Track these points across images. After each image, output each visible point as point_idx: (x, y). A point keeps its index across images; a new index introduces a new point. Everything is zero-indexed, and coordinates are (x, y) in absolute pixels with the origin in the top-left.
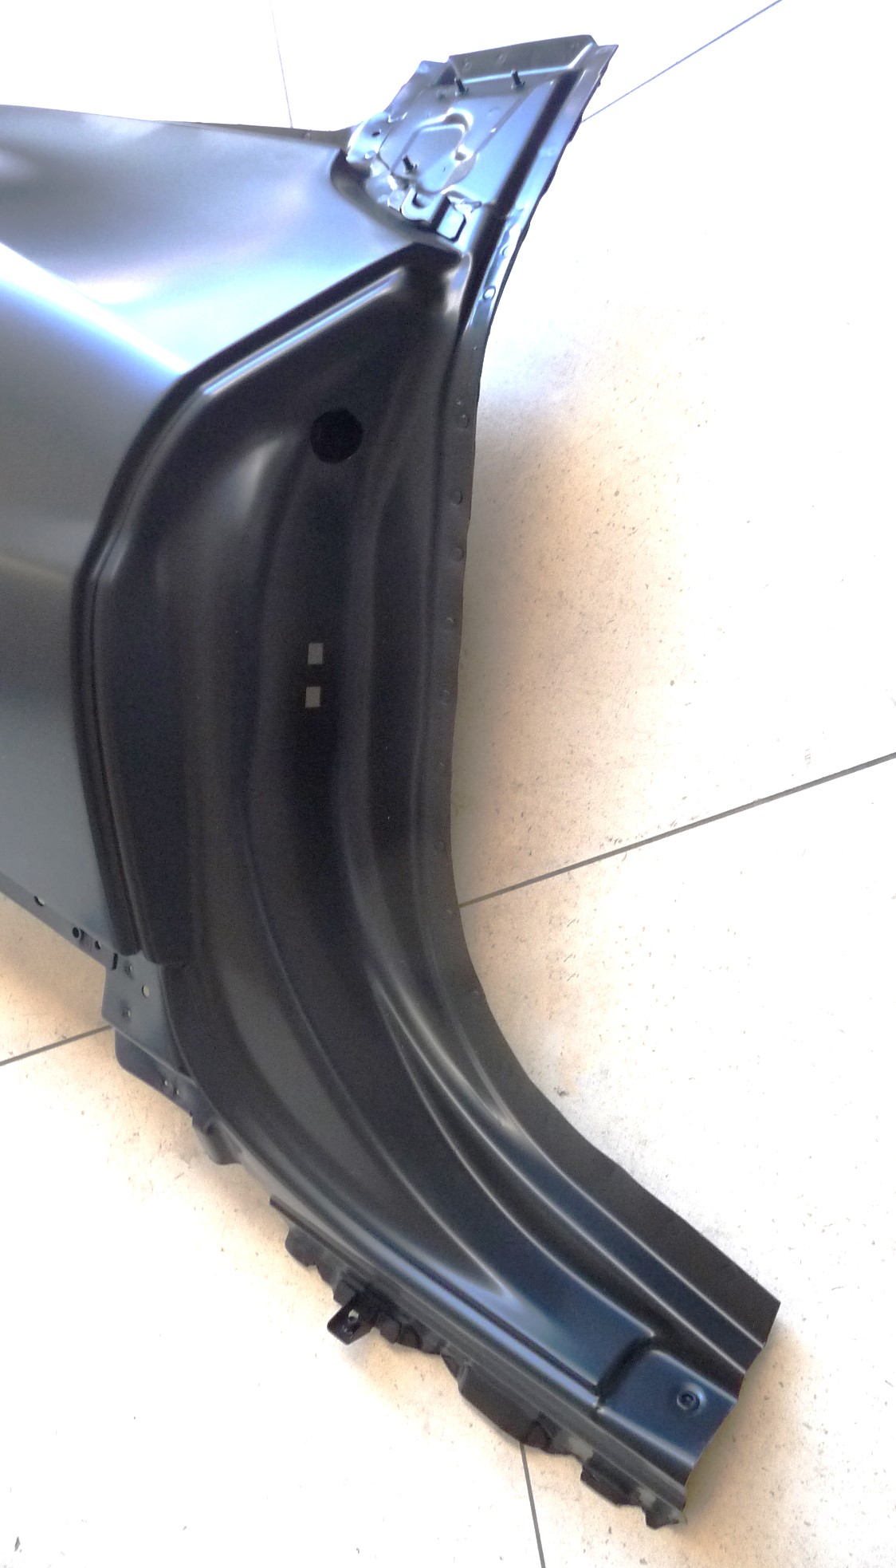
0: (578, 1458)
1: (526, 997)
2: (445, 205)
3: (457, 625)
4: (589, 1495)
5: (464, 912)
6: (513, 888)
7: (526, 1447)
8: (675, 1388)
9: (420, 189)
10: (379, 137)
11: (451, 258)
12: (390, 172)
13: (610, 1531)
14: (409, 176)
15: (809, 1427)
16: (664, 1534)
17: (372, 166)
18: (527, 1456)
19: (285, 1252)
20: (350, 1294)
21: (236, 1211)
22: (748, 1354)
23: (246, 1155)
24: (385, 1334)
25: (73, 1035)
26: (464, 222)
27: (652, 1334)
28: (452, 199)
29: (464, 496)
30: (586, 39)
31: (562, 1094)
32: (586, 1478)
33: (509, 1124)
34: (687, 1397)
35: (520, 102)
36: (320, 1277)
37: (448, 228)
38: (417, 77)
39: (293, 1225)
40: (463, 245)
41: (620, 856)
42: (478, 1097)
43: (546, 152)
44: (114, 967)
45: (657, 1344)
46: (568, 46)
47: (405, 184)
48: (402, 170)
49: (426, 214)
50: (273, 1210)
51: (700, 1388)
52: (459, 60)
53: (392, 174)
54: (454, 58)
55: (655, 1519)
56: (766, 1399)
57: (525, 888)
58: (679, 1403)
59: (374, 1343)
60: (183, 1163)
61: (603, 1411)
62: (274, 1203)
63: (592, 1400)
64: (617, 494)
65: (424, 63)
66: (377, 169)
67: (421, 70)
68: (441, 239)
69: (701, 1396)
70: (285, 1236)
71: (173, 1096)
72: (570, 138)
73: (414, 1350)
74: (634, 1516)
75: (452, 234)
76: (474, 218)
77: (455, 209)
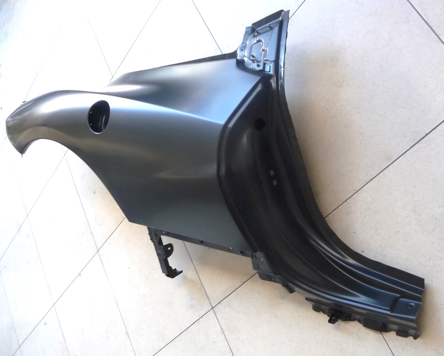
0: (394, 330)
1: (347, 233)
2: (264, 64)
3: (301, 155)
4: (399, 338)
5: (326, 219)
6: (335, 209)
7: (382, 332)
8: (407, 305)
9: (258, 61)
10: (243, 51)
11: (270, 76)
12: (249, 59)
13: (407, 344)
14: (254, 59)
15: (441, 304)
16: (418, 339)
17: (244, 59)
18: (383, 335)
19: (313, 311)
20: (331, 314)
21: (298, 306)
22: (421, 292)
23: (296, 289)
24: (342, 320)
25: (245, 281)
26: (270, 67)
27: (399, 296)
28: (265, 62)
29: (292, 127)
30: (282, 11)
31: (363, 252)
32: (398, 334)
33: (351, 261)
34: (410, 306)
35: (272, 32)
36: (323, 313)
37: (267, 69)
38: (246, 32)
39: (313, 303)
40: (272, 72)
41: (357, 193)
42: (343, 258)
43: (282, 43)
44: (253, 257)
45: (400, 297)
46: (278, 14)
47: (253, 61)
48: (252, 58)
49: (261, 68)
50: (307, 301)
51: (413, 303)
52: (254, 24)
53: (250, 60)
54: (253, 24)
55: (416, 337)
56: (430, 302)
57: (338, 208)
58: (409, 307)
59: (340, 323)
60: (282, 300)
61: (392, 314)
62: (307, 299)
63: (389, 313)
64: (327, 109)
65: (247, 28)
66: (246, 59)
67: (247, 30)
68: (266, 72)
69: (413, 304)
70: (312, 307)
71: (276, 282)
72: (286, 38)
73: (350, 321)
74: (411, 338)
75: (268, 70)
76: (272, 65)
77: (267, 64)
